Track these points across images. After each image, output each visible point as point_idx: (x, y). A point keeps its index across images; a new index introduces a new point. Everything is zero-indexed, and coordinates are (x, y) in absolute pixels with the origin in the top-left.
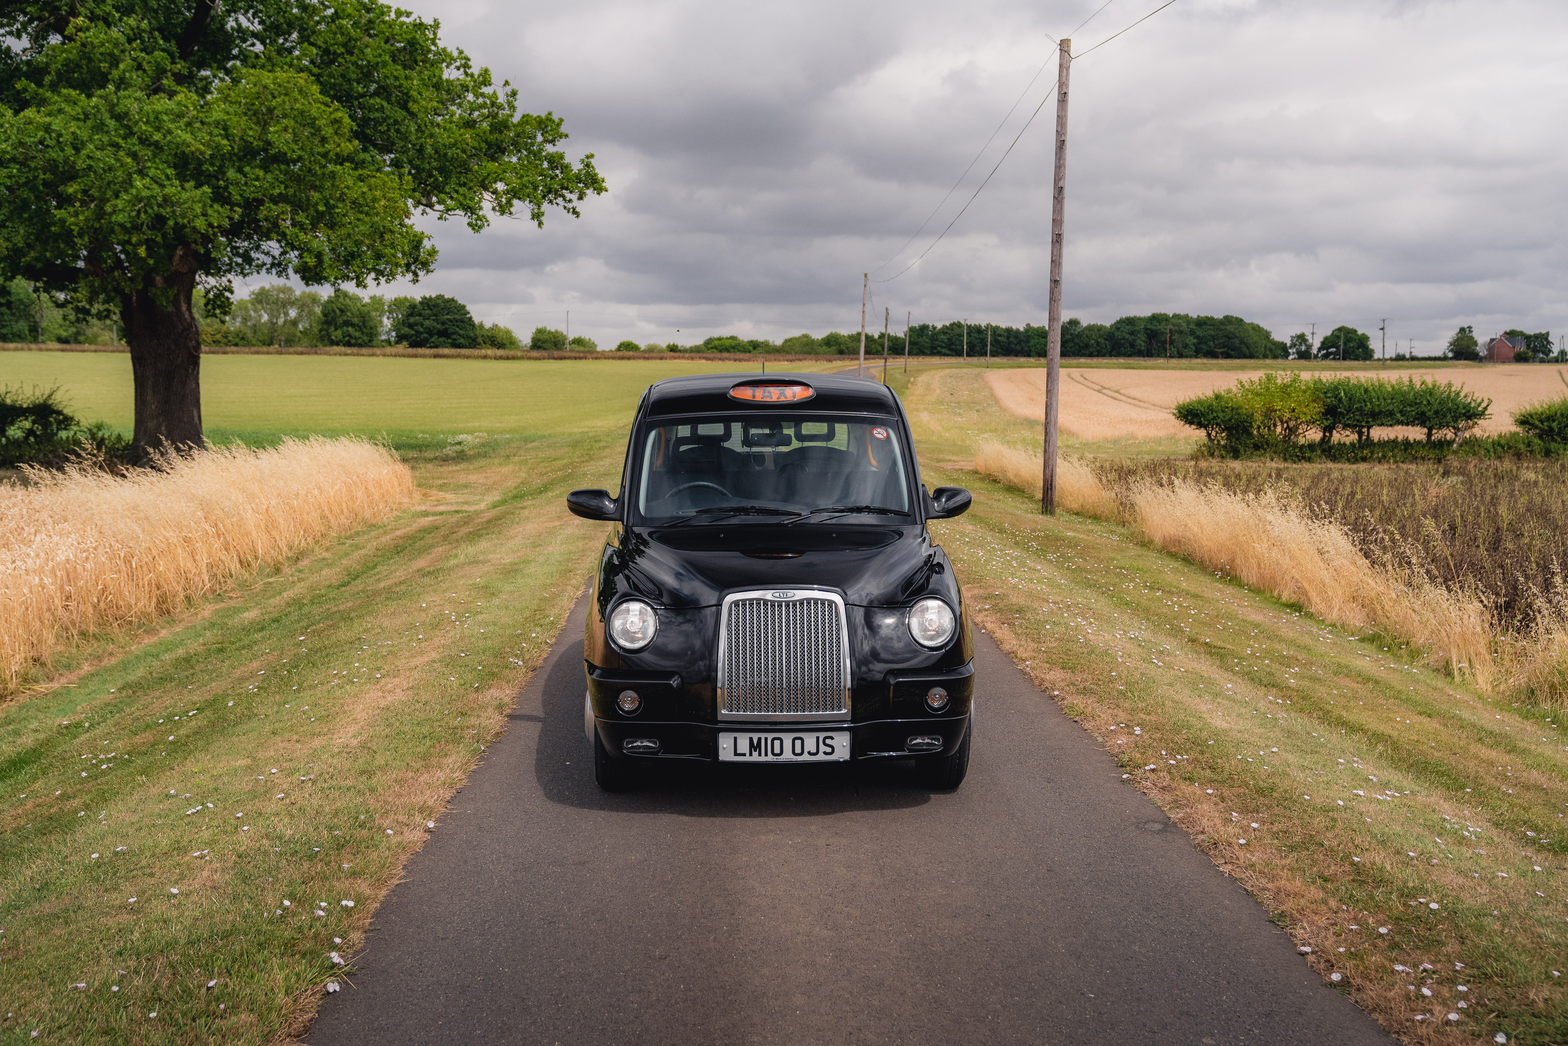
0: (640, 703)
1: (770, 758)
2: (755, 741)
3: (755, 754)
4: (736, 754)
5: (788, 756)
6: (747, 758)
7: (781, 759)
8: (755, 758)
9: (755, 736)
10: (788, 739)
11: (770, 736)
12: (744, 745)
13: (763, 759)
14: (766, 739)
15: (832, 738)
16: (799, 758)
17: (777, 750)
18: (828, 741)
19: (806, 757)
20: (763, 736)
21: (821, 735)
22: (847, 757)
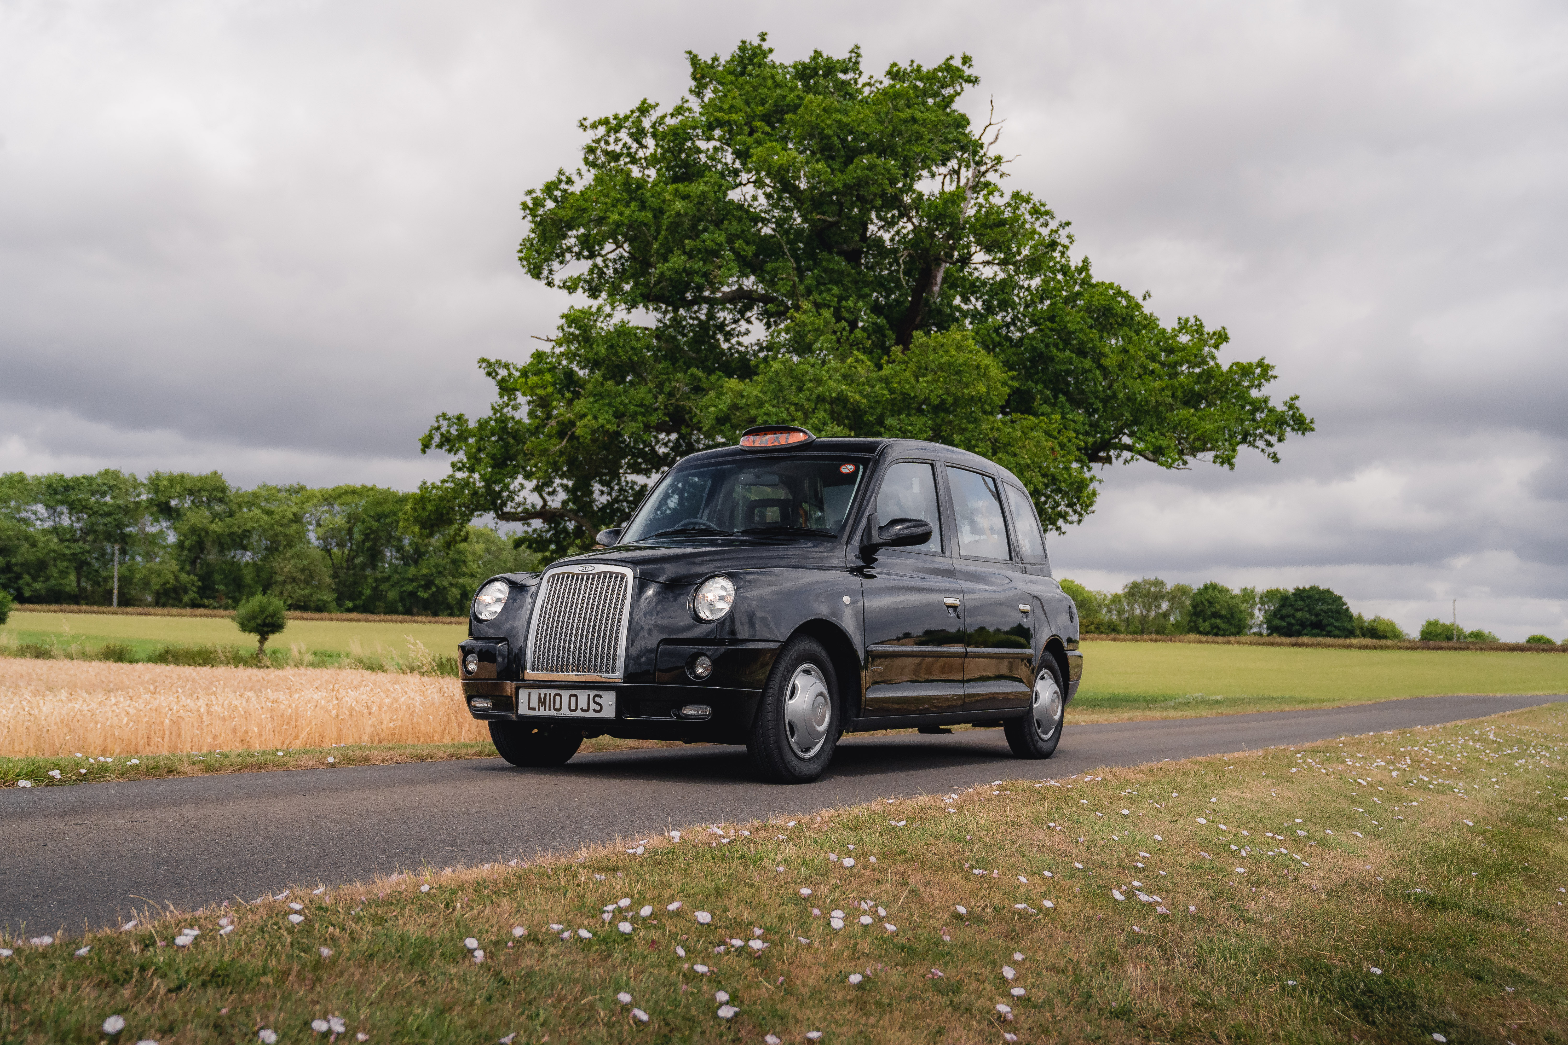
0: (479, 665)
1: (552, 713)
2: (543, 698)
3: (542, 708)
4: (530, 709)
5: (565, 712)
6: (536, 713)
7: (560, 714)
8: (542, 712)
9: (543, 692)
10: (566, 694)
11: (553, 692)
12: (535, 701)
13: (547, 713)
14: (550, 696)
15: (601, 697)
16: (574, 714)
17: (557, 707)
18: (597, 699)
19: (579, 714)
20: (548, 691)
21: (593, 693)
22: (613, 715)
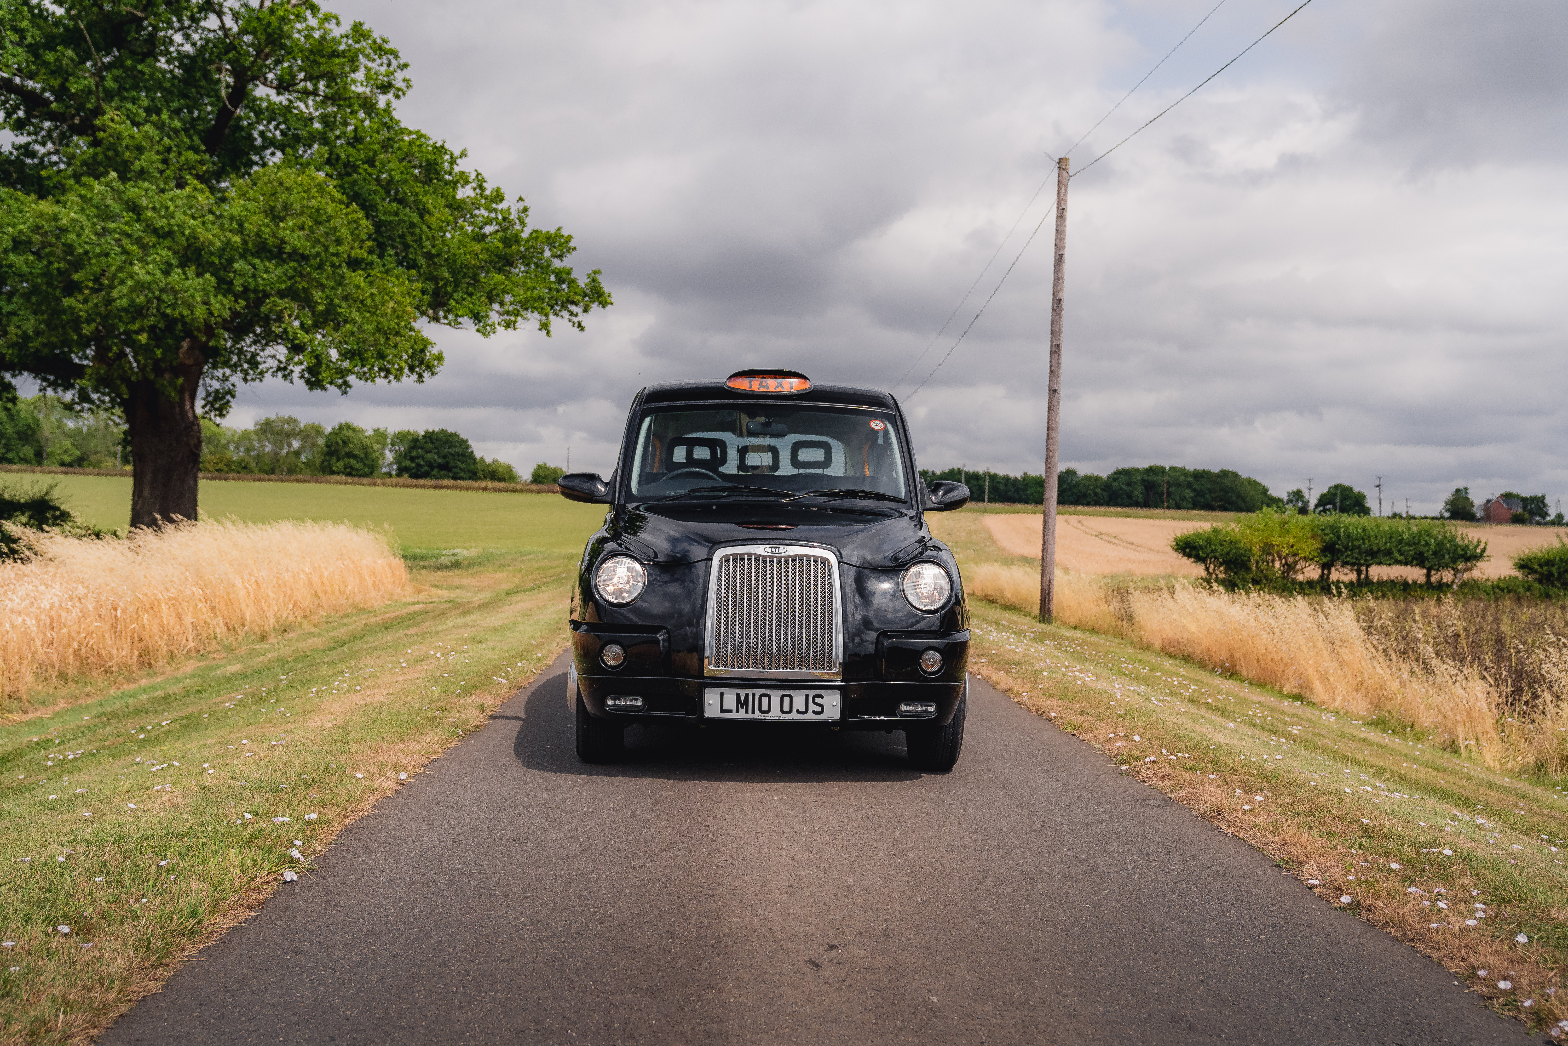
0: (625, 658)
1: (757, 715)
2: (742, 698)
3: (742, 711)
4: (722, 711)
5: (775, 714)
6: (733, 715)
7: (769, 716)
8: (742, 715)
9: (743, 693)
10: (776, 696)
11: (758, 692)
12: (730, 701)
13: (750, 716)
14: (754, 695)
15: (822, 697)
16: (788, 717)
17: (765, 707)
18: (818, 700)
19: (794, 716)
20: (750, 692)
21: (811, 693)
22: (837, 717)
